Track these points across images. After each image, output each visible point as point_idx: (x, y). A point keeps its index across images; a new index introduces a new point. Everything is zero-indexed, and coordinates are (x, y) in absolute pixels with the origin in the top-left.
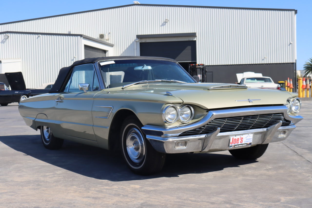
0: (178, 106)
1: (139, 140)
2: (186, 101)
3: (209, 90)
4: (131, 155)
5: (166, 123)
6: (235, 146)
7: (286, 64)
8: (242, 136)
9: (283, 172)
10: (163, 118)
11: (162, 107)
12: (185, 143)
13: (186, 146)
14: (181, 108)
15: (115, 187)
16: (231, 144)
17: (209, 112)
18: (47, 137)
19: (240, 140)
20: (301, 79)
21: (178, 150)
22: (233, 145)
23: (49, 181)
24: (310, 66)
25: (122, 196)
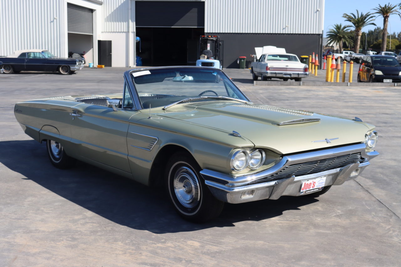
0: (248, 150)
1: (193, 182)
2: (258, 145)
3: (279, 125)
4: (180, 198)
5: (234, 171)
6: (306, 192)
7: (311, 35)
8: (314, 180)
9: (357, 221)
10: (231, 165)
11: (230, 152)
12: (252, 192)
13: (252, 195)
14: (252, 152)
15: (169, 244)
16: (302, 190)
17: (284, 157)
18: (56, 154)
19: (312, 185)
20: (330, 57)
21: (244, 200)
22: (305, 190)
23: (84, 231)
24: (334, 34)
25: (184, 261)
